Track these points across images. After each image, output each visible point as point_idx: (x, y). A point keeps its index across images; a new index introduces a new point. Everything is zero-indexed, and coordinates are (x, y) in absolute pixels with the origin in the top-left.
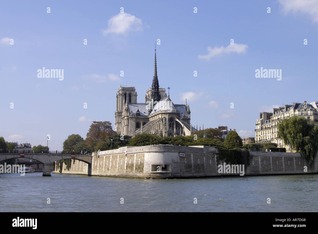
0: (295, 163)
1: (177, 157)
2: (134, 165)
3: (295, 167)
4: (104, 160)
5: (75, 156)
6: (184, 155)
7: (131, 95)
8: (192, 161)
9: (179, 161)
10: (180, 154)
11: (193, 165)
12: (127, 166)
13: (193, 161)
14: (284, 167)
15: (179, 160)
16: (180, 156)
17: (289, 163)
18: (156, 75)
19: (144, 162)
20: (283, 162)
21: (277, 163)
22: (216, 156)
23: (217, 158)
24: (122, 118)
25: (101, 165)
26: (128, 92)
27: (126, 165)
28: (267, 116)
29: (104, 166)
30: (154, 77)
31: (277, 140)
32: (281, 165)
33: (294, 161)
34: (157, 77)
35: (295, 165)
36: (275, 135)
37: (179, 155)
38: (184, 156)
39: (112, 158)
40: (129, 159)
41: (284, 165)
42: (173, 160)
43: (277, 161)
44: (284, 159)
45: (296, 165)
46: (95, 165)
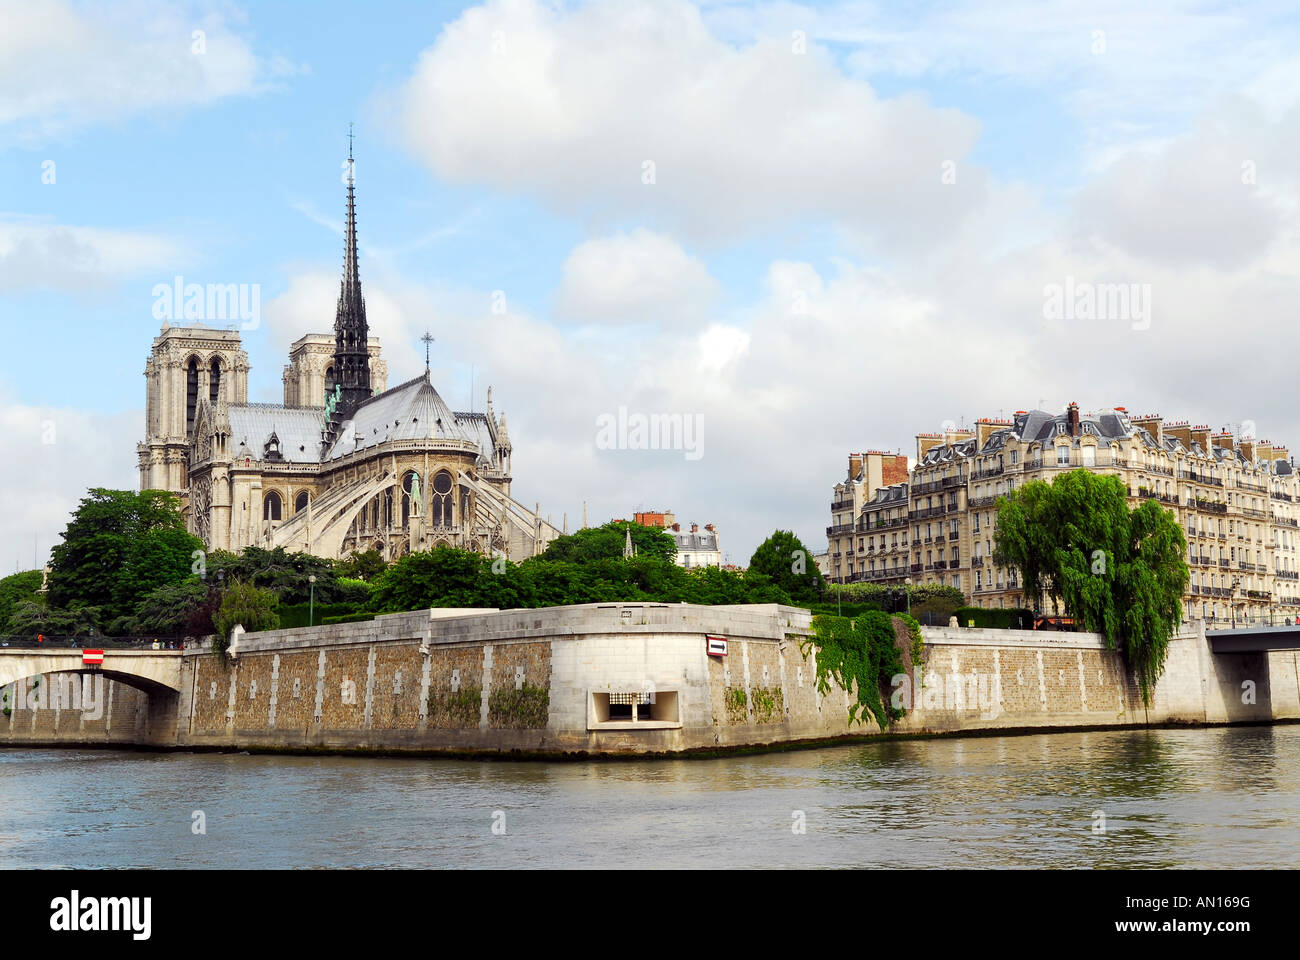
0: (1082, 678)
1: (702, 658)
2: (485, 695)
3: (1084, 698)
4: (275, 675)
5: (99, 657)
6: (723, 647)
7: (221, 368)
8: (747, 675)
9: (708, 676)
10: (711, 642)
11: (748, 691)
12: (431, 704)
13: (749, 674)
14: (1044, 698)
15: (707, 669)
16: (712, 650)
17: (1062, 680)
18: (356, 275)
19: (548, 683)
20: (1041, 672)
21: (1019, 678)
22: (814, 650)
23: (818, 657)
24: (194, 473)
25: (253, 696)
26: (205, 354)
27: (424, 695)
28: (884, 469)
29: (274, 701)
30: (343, 284)
31: (937, 573)
32: (1032, 689)
33: (1081, 667)
34: (358, 284)
35: (1083, 688)
36: (930, 552)
37: (707, 648)
38: (725, 652)
39: (326, 665)
40: (447, 667)
41: (1043, 688)
42: (686, 670)
43: (1020, 671)
44: (1044, 661)
45: (1089, 687)
46: (212, 697)
